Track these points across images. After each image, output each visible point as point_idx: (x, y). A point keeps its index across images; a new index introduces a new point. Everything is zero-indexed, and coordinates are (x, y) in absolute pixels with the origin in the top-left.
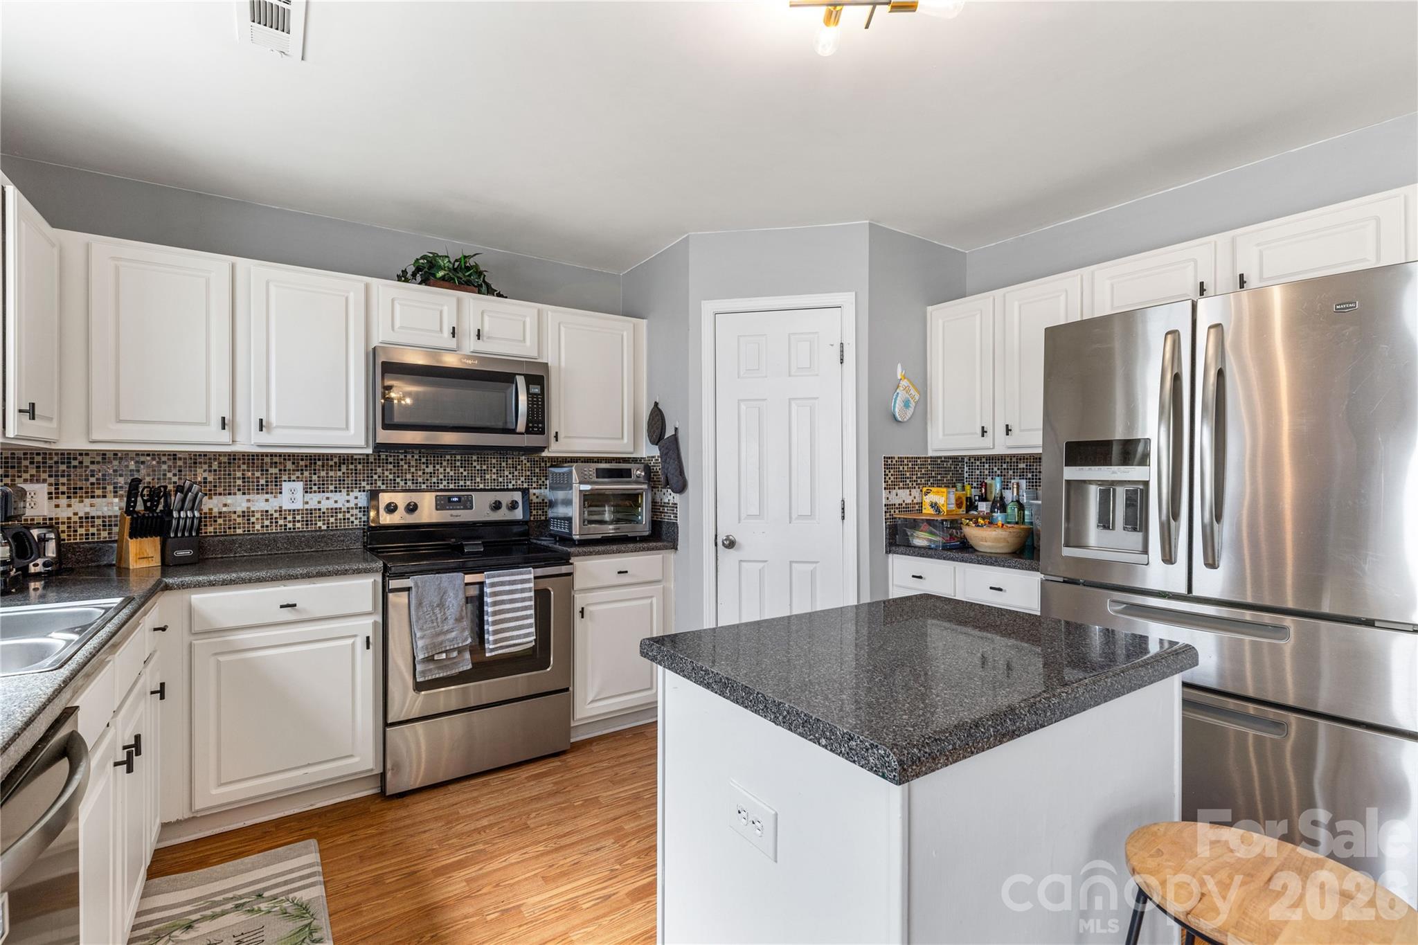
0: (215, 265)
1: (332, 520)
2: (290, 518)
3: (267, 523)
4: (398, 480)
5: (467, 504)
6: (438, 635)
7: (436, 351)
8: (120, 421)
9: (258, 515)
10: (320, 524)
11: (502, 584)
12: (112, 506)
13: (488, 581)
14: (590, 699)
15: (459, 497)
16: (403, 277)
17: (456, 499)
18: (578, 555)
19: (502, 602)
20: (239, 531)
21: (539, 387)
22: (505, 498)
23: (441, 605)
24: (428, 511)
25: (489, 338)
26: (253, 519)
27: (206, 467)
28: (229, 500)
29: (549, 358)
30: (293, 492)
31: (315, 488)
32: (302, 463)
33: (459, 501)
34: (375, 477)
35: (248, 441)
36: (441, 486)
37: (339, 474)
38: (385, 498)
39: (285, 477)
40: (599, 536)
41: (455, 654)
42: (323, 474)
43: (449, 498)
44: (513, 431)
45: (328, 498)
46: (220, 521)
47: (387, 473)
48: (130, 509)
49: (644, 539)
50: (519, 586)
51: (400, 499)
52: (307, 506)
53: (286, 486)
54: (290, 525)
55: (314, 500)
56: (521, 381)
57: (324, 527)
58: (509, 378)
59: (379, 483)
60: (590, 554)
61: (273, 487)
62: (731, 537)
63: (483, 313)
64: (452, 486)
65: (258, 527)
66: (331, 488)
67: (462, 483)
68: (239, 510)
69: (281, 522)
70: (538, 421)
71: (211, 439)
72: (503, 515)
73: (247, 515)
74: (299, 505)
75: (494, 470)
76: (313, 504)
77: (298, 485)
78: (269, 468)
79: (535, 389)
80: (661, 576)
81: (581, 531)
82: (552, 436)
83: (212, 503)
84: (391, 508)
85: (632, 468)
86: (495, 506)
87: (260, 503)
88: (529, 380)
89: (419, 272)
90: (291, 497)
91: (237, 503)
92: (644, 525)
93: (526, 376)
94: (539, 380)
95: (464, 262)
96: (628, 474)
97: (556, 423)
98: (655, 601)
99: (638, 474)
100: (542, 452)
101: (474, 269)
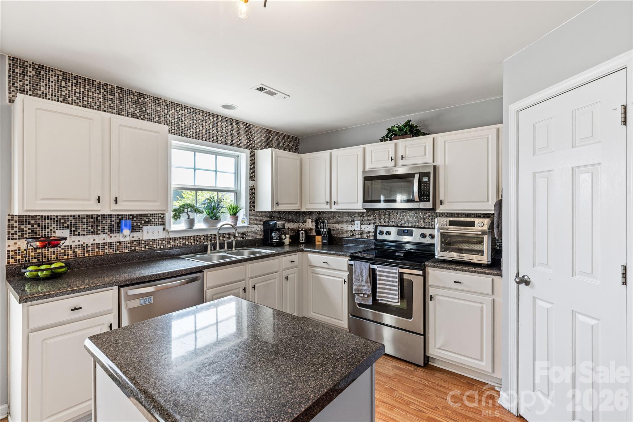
0: (325, 154)
1: (369, 235)
2: (357, 233)
3: (351, 234)
4: (390, 221)
5: (410, 234)
6: (360, 286)
7: (388, 169)
8: (310, 203)
9: (349, 231)
10: (365, 236)
11: (384, 272)
13: (378, 269)
14: (437, 347)
15: (408, 230)
16: (383, 140)
17: (406, 231)
18: (431, 266)
19: (384, 280)
20: (345, 236)
21: (428, 178)
22: (427, 232)
23: (361, 274)
24: (393, 235)
25: (408, 158)
26: (348, 233)
27: (338, 215)
28: (343, 226)
29: (439, 161)
30: (357, 224)
31: (364, 223)
32: (360, 214)
33: (408, 232)
34: (382, 220)
36: (406, 225)
37: (371, 218)
38: (379, 229)
39: (356, 219)
40: (451, 259)
41: (366, 296)
42: (366, 218)
43: (404, 230)
44: (413, 201)
45: (367, 227)
46: (341, 232)
47: (386, 218)
48: (315, 228)
49: (487, 266)
50: (391, 275)
51: (385, 229)
52: (361, 230)
53: (356, 222)
54: (357, 236)
55: (363, 227)
56: (417, 177)
57: (366, 238)
58: (414, 176)
59: (383, 222)
60: (437, 267)
61: (353, 222)
62: (526, 277)
63: (405, 147)
64: (410, 225)
65: (349, 235)
66: (368, 223)
67: (414, 224)
68: (345, 229)
69: (355, 234)
70: (425, 194)
71: (327, 208)
72: (427, 240)
73: (347, 231)
74: (359, 229)
75: (430, 218)
76: (363, 229)
77: (359, 222)
78: (351, 215)
79: (425, 179)
80: (490, 292)
81: (439, 254)
82: (438, 202)
83: (339, 227)
84: (381, 233)
85: (477, 220)
86: (423, 236)
87: (350, 227)
88: (422, 175)
89: (387, 136)
90: (357, 226)
91: (345, 227)
92: (485, 258)
93: (420, 173)
94: (427, 174)
95: (408, 124)
96: (472, 224)
97: (441, 196)
98: (484, 306)
99: (481, 224)
100: (434, 209)
101: (411, 126)
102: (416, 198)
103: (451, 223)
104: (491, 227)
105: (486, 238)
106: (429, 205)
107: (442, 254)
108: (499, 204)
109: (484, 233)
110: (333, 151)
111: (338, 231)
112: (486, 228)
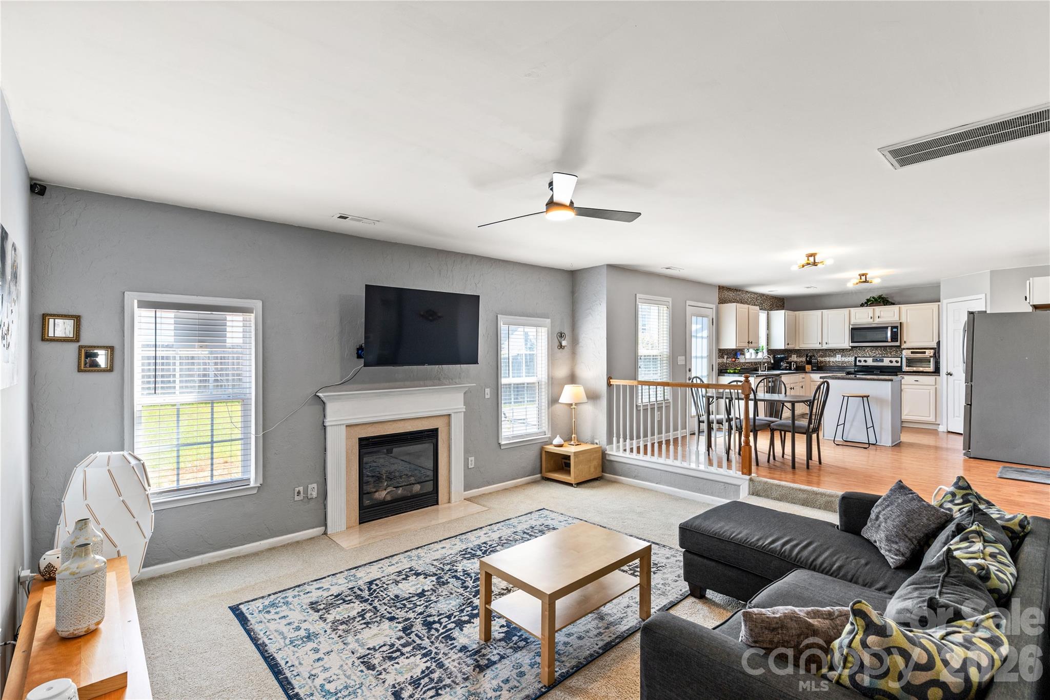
0: (819, 312)
1: (848, 364)
3: (833, 363)
5: (882, 361)
7: (868, 323)
8: (803, 344)
9: (831, 362)
10: (845, 365)
12: (804, 359)
15: (880, 359)
16: (862, 305)
18: (902, 375)
20: (828, 364)
21: (897, 329)
22: (894, 359)
24: (870, 362)
25: (882, 318)
29: (903, 320)
31: (843, 356)
32: (841, 351)
34: (859, 354)
35: (825, 347)
36: (877, 356)
37: (850, 353)
38: (858, 359)
39: (837, 354)
40: (912, 370)
42: (846, 353)
43: (877, 359)
44: (887, 342)
45: (847, 359)
46: (824, 363)
47: (862, 353)
48: (806, 360)
49: (933, 372)
51: (862, 359)
53: (837, 356)
54: (838, 364)
55: (843, 359)
56: (889, 328)
58: (887, 328)
60: (905, 375)
61: (835, 356)
63: (880, 311)
64: (880, 356)
65: (831, 364)
66: (848, 356)
67: (884, 355)
69: (836, 364)
70: (895, 337)
71: (818, 347)
72: (894, 364)
73: (829, 362)
74: (840, 360)
75: (895, 352)
77: (840, 356)
78: (833, 352)
79: (894, 330)
80: (934, 384)
81: (905, 368)
82: (903, 342)
83: (823, 359)
84: (860, 361)
85: (927, 351)
86: (891, 362)
87: (832, 359)
88: (893, 328)
89: (866, 303)
90: (839, 358)
91: (827, 359)
92: (931, 368)
93: (891, 327)
94: (896, 327)
95: (880, 297)
96: (925, 353)
97: (905, 339)
98: (931, 391)
99: (929, 353)
100: (900, 346)
101: (883, 298)
102: (889, 339)
103: (912, 353)
104: (935, 354)
105: (932, 359)
106: (898, 344)
107: (907, 368)
108: (939, 343)
109: (931, 357)
110: (824, 311)
111: (822, 362)
112: (932, 354)
